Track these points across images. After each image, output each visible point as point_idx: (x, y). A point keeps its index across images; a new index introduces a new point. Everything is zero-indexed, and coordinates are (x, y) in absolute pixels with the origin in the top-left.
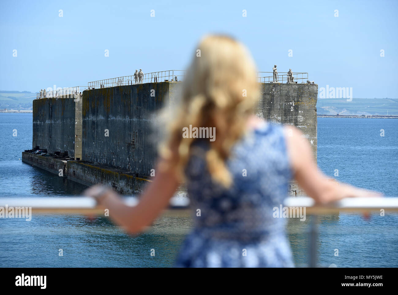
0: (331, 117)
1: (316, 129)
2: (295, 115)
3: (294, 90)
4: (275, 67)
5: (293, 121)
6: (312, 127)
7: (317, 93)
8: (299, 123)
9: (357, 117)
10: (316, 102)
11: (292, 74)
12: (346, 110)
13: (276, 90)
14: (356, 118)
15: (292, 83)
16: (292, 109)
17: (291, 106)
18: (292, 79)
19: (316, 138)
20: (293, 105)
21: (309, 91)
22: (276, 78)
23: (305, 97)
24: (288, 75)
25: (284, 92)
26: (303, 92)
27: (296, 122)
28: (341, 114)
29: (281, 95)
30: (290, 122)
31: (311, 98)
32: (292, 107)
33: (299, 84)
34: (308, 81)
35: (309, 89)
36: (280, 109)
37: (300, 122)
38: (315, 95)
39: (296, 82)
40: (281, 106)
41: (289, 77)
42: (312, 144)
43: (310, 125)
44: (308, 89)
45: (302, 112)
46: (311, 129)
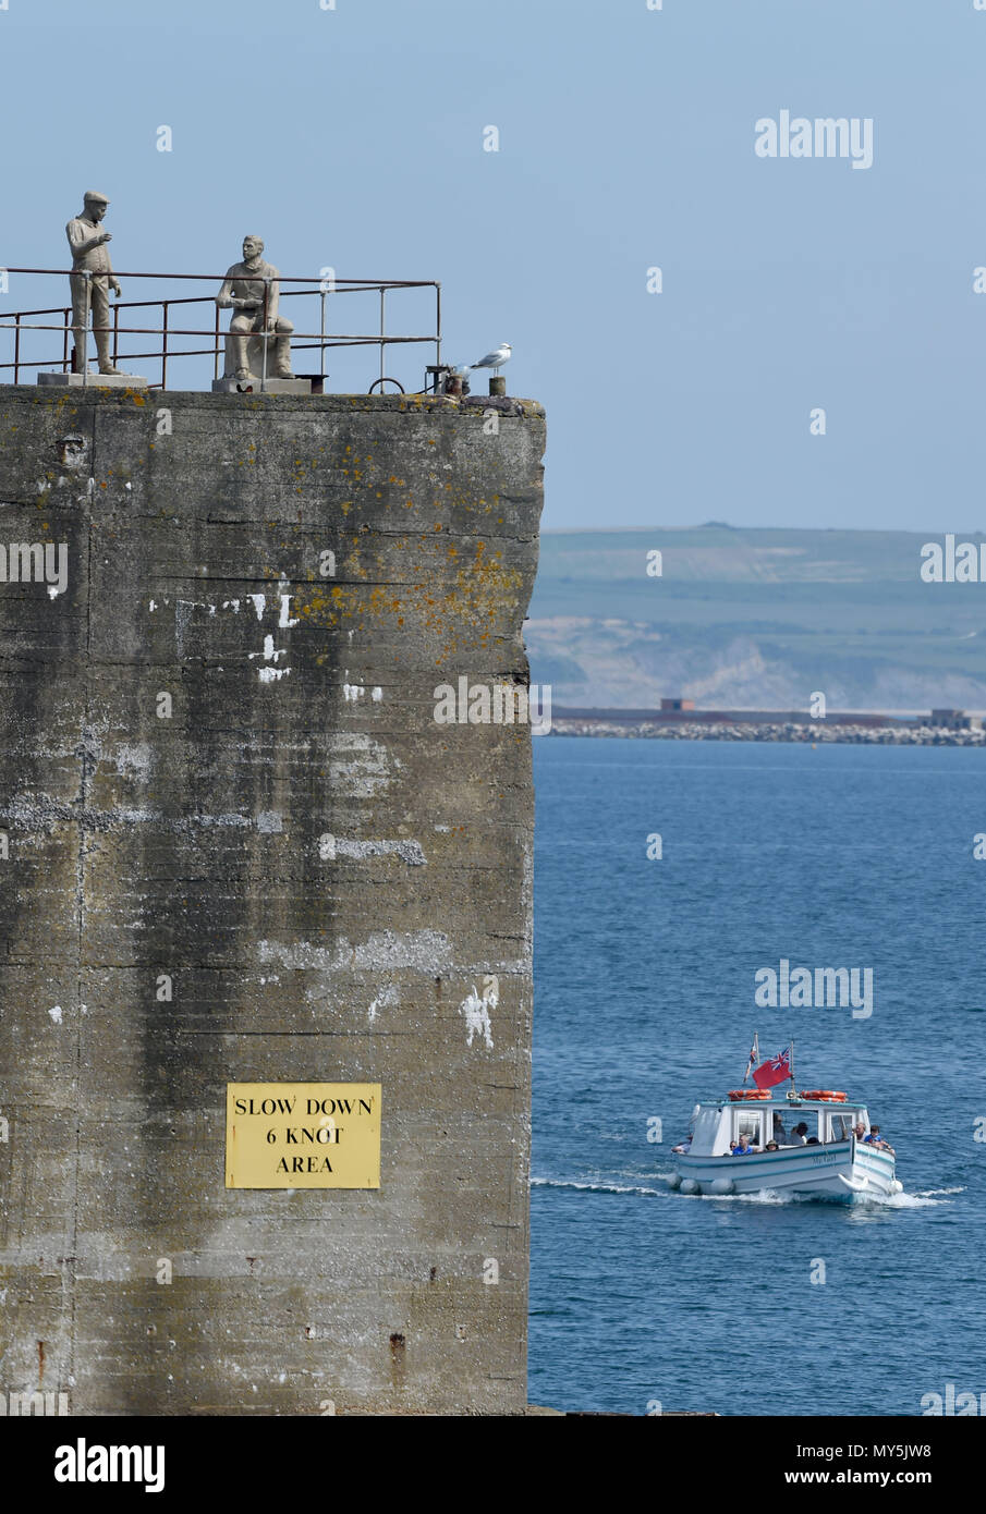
0: (604, 727)
1: (517, 872)
2: (305, 728)
3: (295, 462)
4: (94, 209)
5: (282, 792)
6: (477, 852)
7: (531, 501)
8: (339, 814)
9: (873, 733)
10: (524, 593)
11: (266, 295)
12: (757, 663)
13: (103, 461)
14: (867, 741)
15: (273, 387)
16: (271, 663)
17: (254, 629)
18: (276, 347)
19: (524, 965)
20: (284, 622)
21: (450, 477)
22: (99, 332)
23: (408, 534)
24: (227, 297)
25: (190, 486)
26: (384, 490)
27: (307, 805)
28: (710, 697)
29: (153, 519)
30: (250, 800)
31: (470, 551)
32: (269, 641)
33: (340, 403)
34: (435, 370)
35: (451, 458)
36: (138, 664)
37: (353, 803)
38: (513, 515)
39: (317, 380)
40: (150, 627)
41: (244, 323)
42: (479, 1039)
43: (461, 834)
44: (445, 450)
45: (378, 693)
46: (466, 878)
